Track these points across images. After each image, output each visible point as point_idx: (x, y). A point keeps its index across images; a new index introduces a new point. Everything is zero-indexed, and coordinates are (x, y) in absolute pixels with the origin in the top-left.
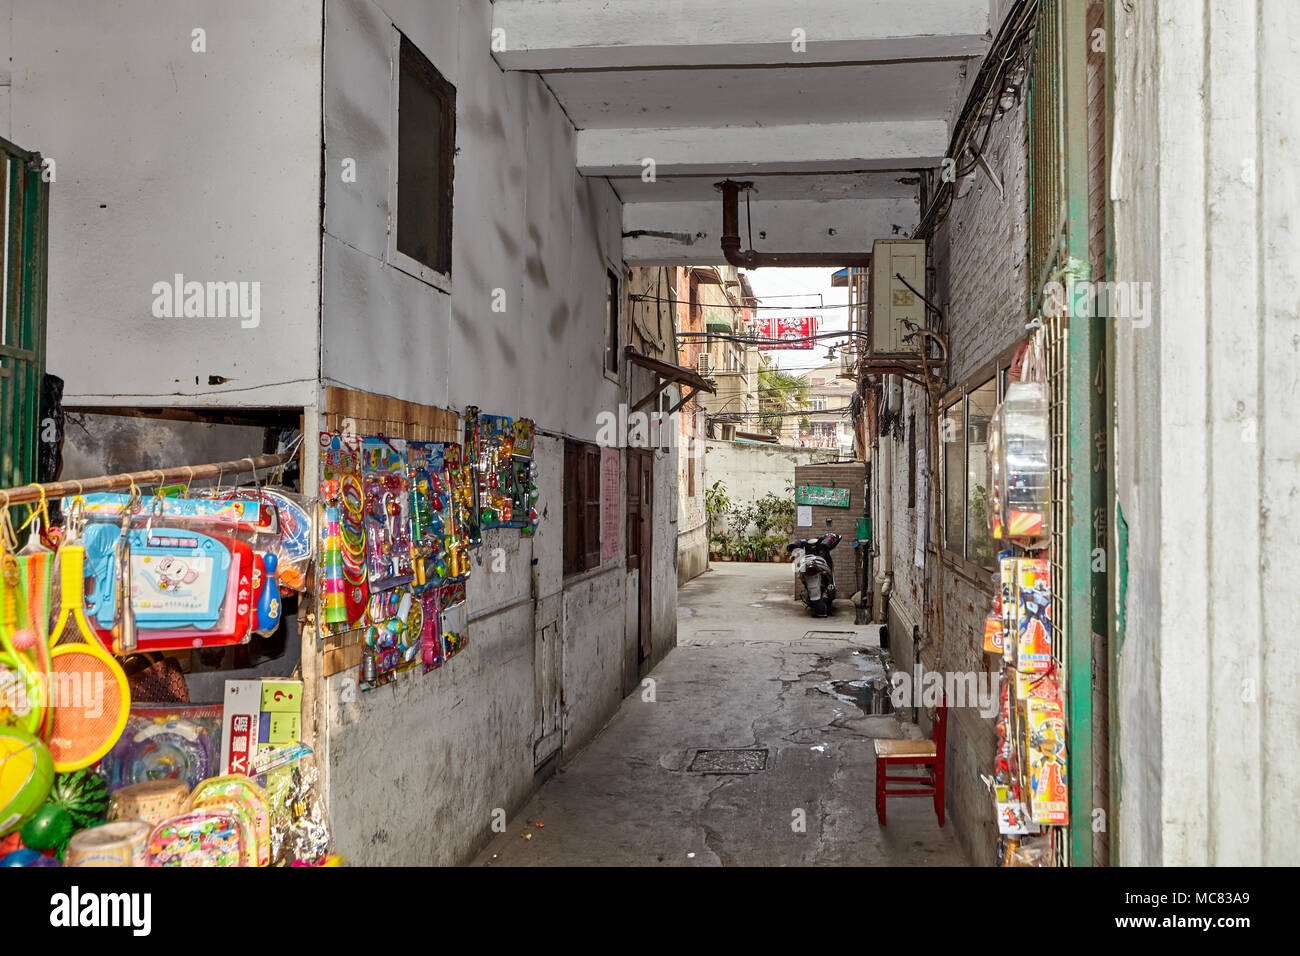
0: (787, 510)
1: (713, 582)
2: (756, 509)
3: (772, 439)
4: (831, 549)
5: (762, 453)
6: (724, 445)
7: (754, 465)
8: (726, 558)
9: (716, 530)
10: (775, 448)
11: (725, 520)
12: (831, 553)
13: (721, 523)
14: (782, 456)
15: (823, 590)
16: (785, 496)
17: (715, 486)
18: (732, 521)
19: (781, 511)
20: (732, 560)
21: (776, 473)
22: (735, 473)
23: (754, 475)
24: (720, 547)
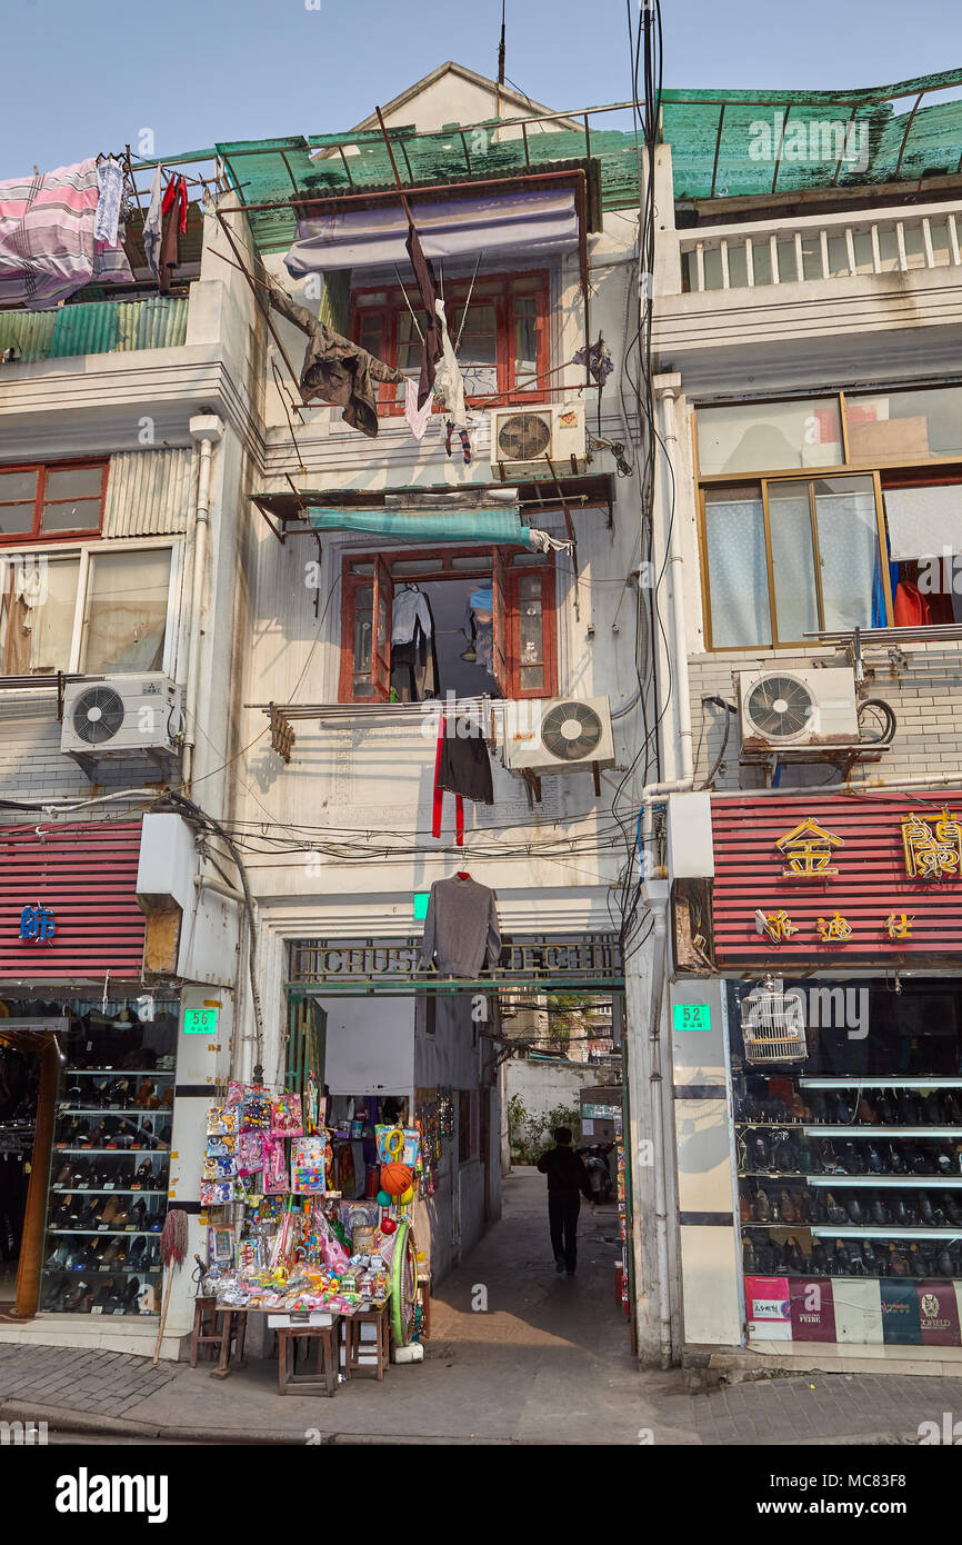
0: (576, 1118)
1: (516, 1181)
2: (549, 1119)
3: (562, 1054)
4: (607, 1153)
5: (553, 1070)
6: (520, 1063)
7: (546, 1081)
8: (525, 1163)
9: (515, 1137)
10: (564, 1065)
11: (522, 1129)
12: (608, 1156)
13: (519, 1132)
14: (570, 1072)
15: (602, 1183)
16: (573, 1107)
17: (514, 1099)
18: (528, 1129)
19: (570, 1121)
20: (529, 1165)
21: (566, 1086)
22: (531, 1087)
23: (547, 1089)
24: (518, 1153)
